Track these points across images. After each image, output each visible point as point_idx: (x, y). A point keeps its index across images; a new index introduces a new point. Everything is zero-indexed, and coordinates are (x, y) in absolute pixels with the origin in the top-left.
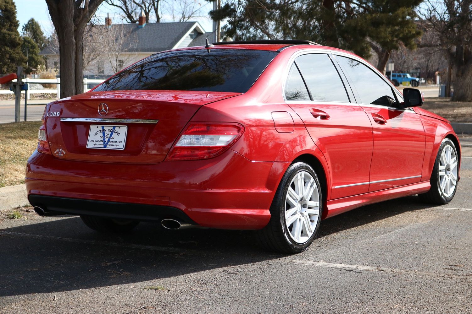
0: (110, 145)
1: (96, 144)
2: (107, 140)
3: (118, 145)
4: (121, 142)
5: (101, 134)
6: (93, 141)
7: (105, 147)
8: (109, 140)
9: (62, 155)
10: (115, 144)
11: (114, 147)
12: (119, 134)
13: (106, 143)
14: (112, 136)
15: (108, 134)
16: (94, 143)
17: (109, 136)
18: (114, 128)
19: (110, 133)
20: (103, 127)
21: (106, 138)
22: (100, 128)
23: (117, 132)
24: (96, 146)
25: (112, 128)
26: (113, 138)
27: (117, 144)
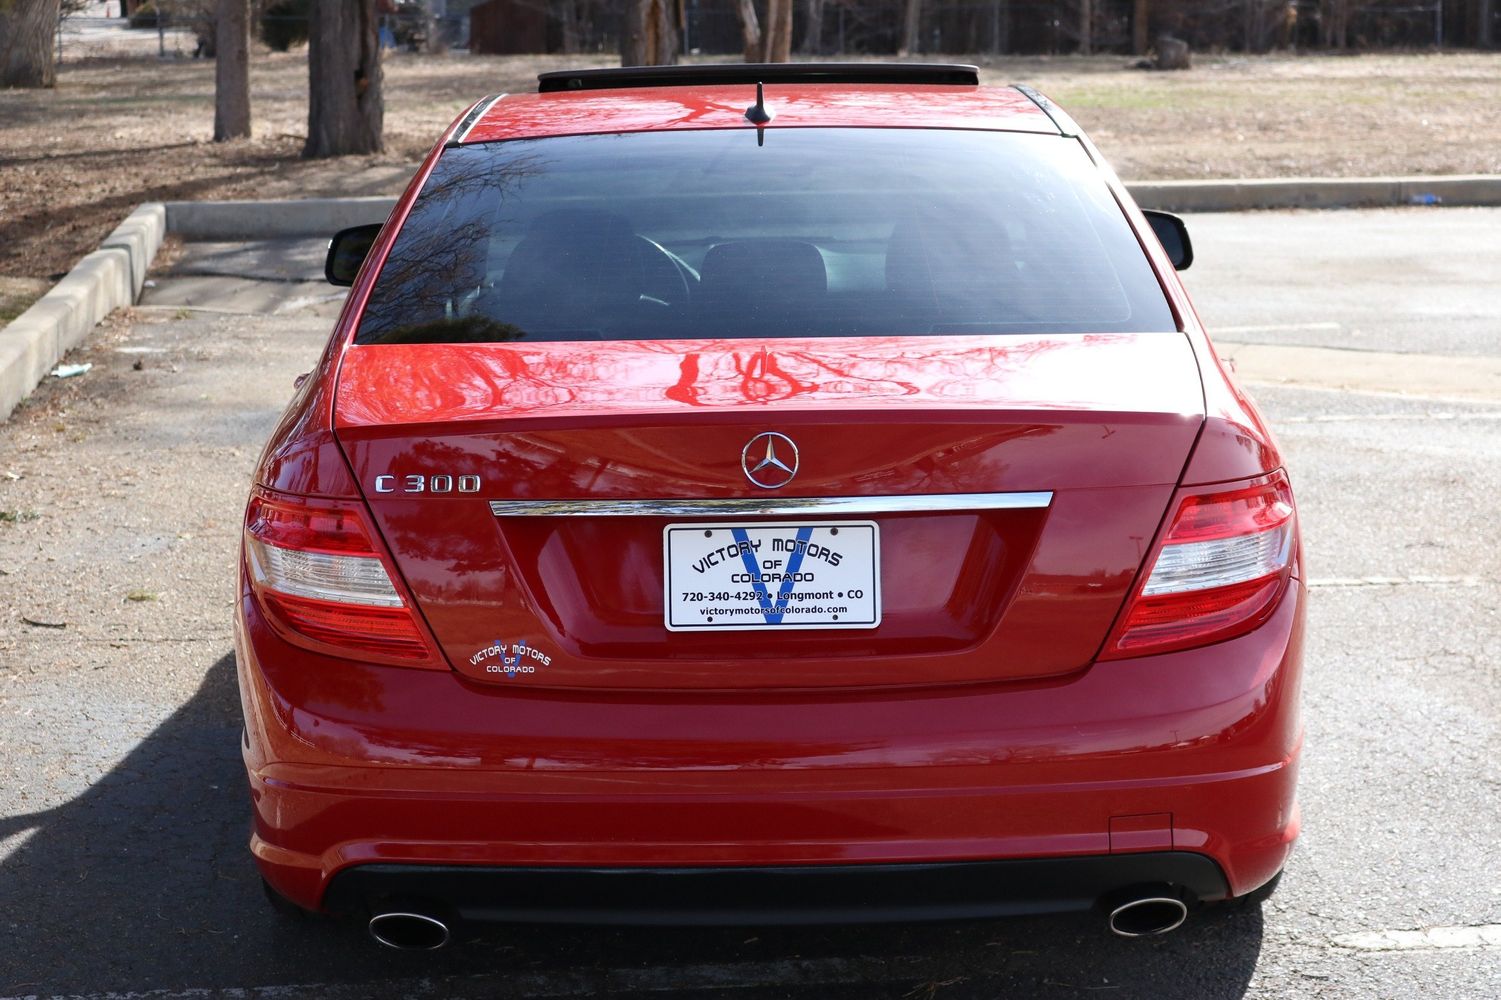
0: (798, 611)
1: (722, 612)
2: (774, 588)
3: (844, 609)
4: (859, 594)
5: (738, 565)
6: (699, 597)
7: (775, 618)
8: (786, 589)
9: (531, 670)
10: (823, 603)
11: (828, 617)
12: (835, 560)
13: (774, 601)
14: (802, 570)
15: (777, 563)
16: (706, 604)
17: (782, 570)
18: (805, 533)
19: (785, 557)
20: (740, 534)
21: (766, 578)
22: (724, 537)
23: (824, 552)
24: (717, 619)
25: (792, 534)
26: (810, 577)
27: (837, 602)
